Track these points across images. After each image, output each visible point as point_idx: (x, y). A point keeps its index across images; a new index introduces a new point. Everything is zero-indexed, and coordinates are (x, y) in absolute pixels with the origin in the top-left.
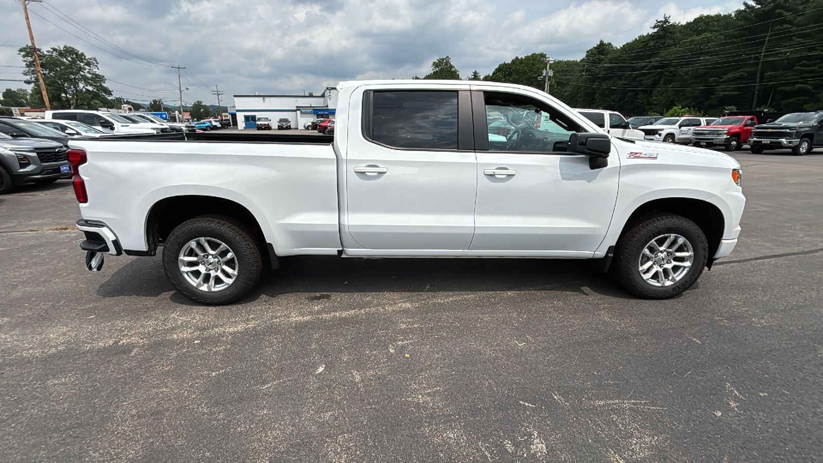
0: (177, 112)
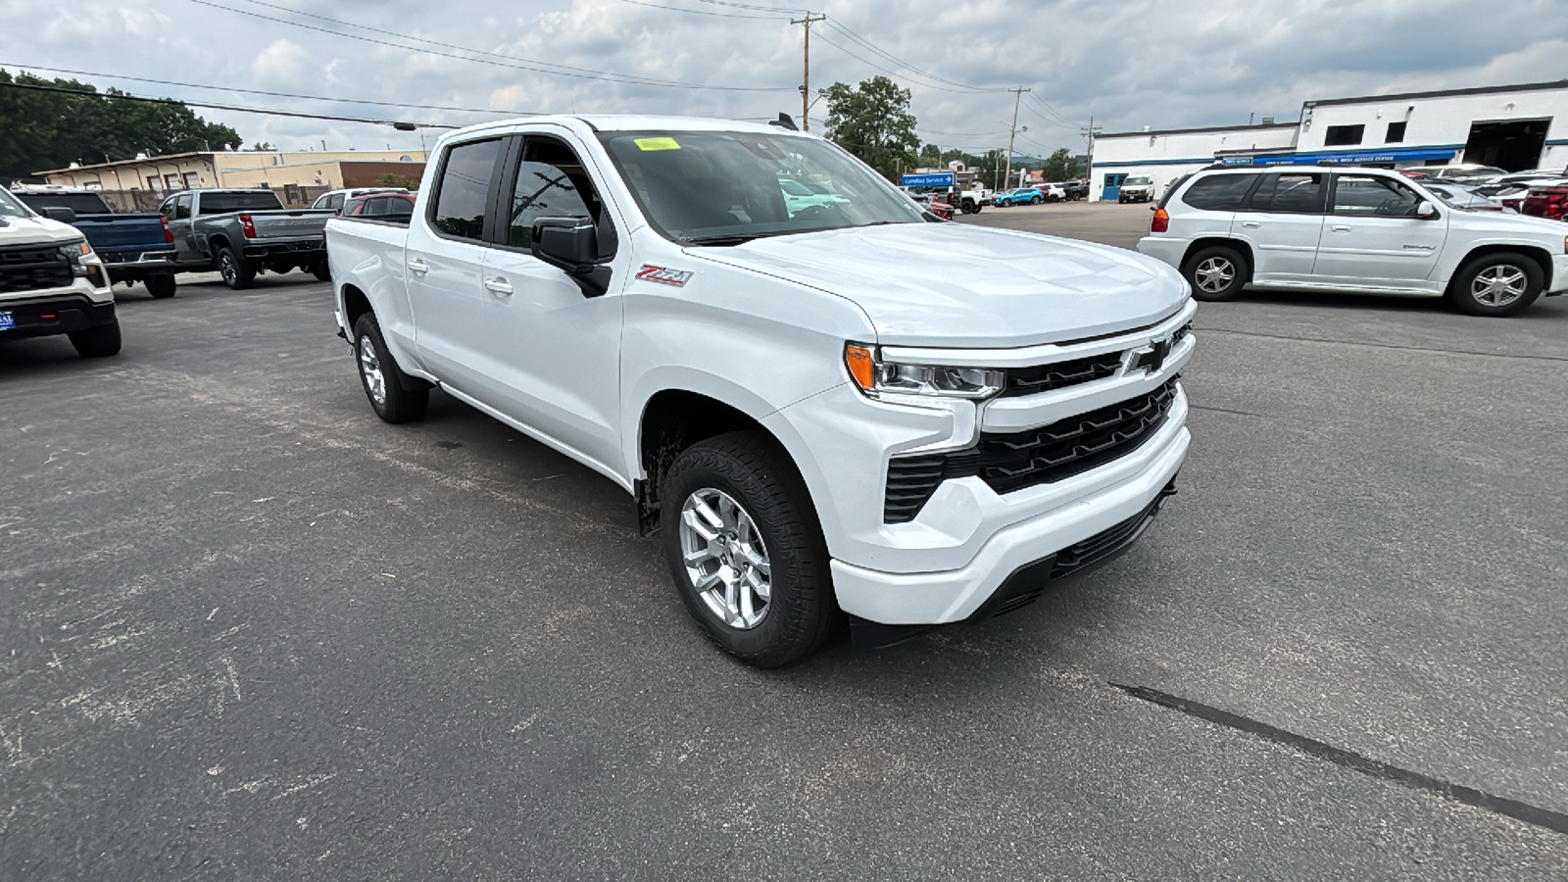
0: (1023, 171)
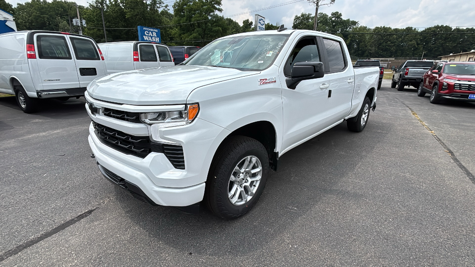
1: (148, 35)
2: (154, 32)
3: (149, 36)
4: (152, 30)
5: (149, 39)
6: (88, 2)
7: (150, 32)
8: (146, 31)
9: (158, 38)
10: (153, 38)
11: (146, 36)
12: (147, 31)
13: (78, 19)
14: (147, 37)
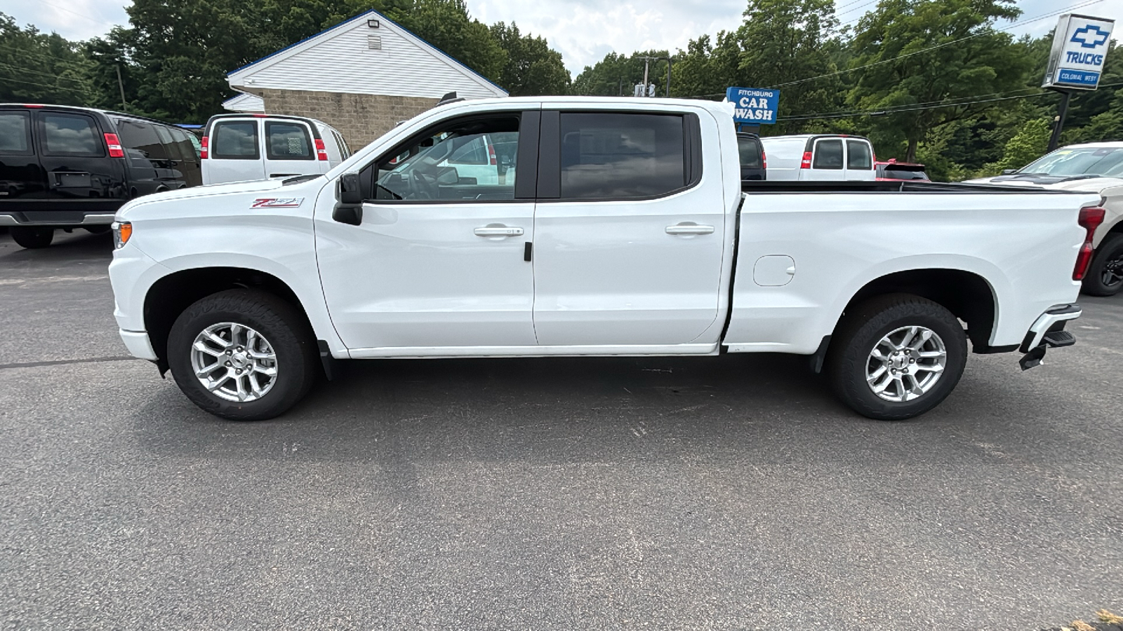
1: (747, 105)
2: (763, 98)
3: (748, 109)
4: (757, 94)
5: (748, 115)
6: (677, 49)
7: (754, 100)
8: (744, 96)
9: (771, 112)
10: (757, 112)
11: (742, 108)
12: (747, 96)
13: (643, 83)
14: (744, 111)
